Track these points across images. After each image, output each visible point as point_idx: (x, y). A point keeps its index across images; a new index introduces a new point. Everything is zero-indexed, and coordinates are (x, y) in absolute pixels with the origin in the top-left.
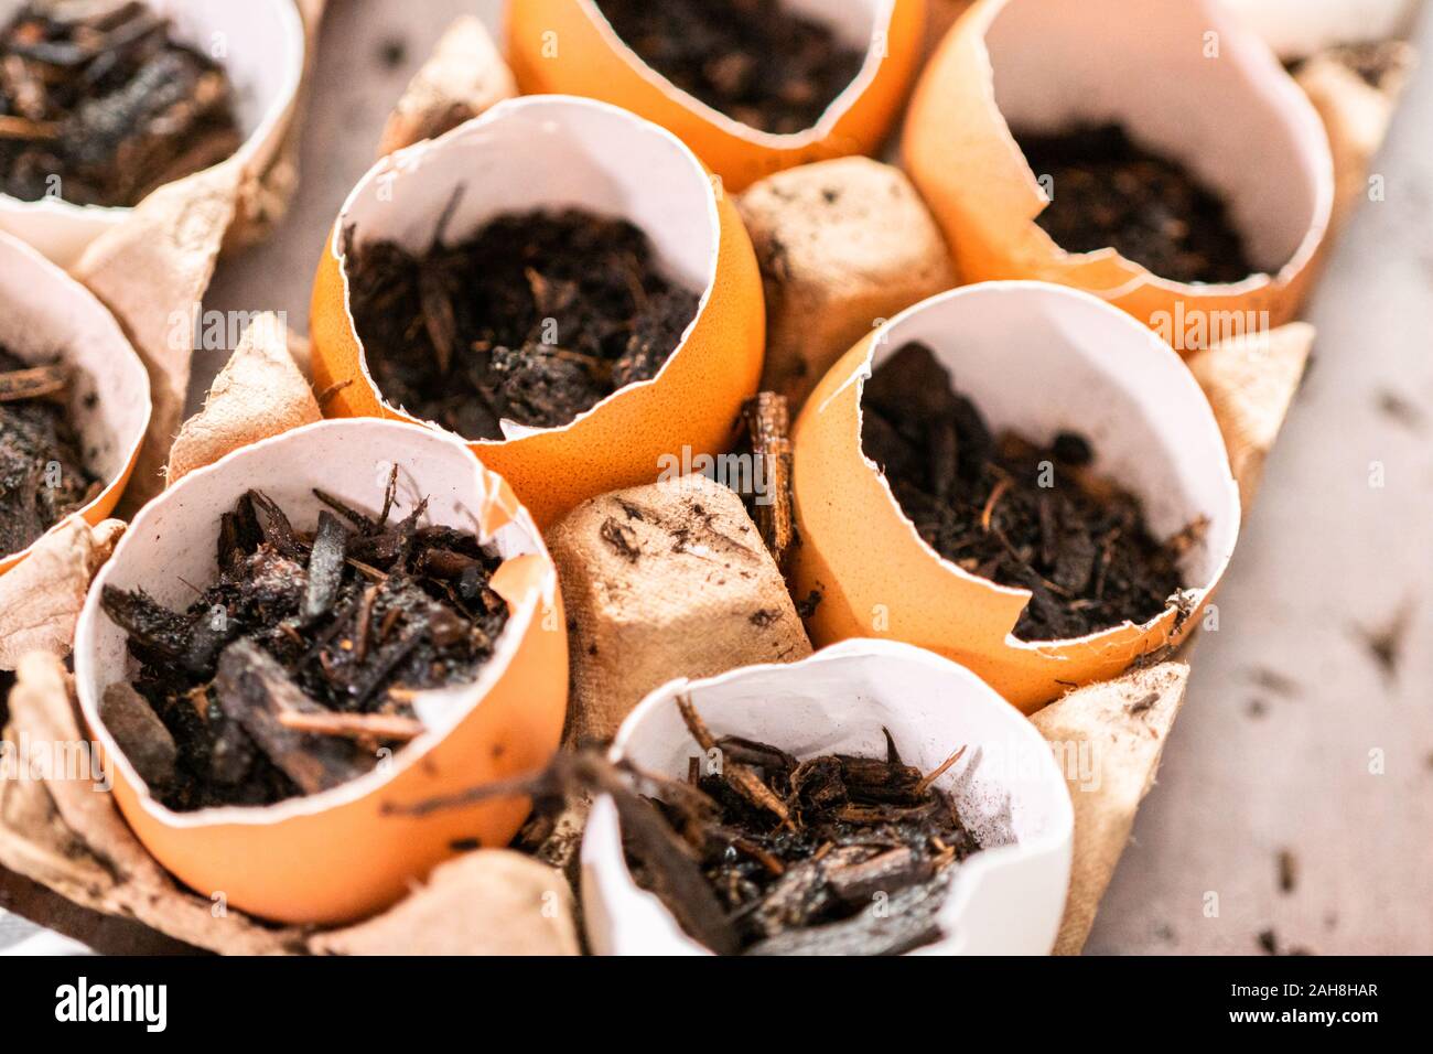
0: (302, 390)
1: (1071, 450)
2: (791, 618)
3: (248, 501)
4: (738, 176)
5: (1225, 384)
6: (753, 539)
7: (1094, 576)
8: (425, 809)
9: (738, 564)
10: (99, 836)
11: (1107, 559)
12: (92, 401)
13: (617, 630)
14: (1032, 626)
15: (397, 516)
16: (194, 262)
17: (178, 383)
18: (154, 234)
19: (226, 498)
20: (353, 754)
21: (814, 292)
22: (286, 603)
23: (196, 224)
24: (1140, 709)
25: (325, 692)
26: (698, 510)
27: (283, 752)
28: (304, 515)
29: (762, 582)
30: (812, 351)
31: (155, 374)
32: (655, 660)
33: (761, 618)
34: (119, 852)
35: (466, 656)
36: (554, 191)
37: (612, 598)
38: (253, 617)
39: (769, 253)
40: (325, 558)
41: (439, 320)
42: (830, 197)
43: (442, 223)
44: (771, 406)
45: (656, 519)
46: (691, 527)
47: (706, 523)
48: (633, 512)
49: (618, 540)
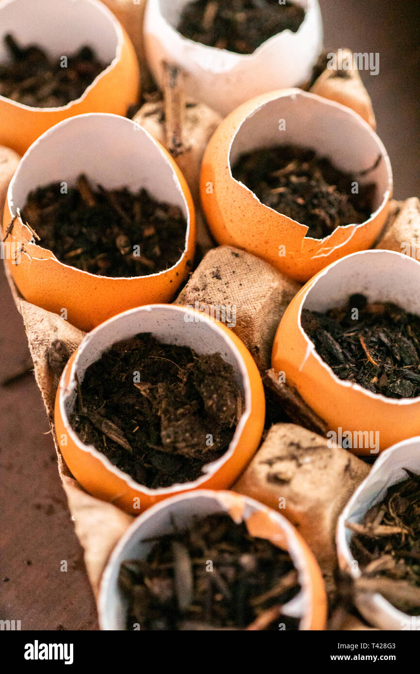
6: (320, 441)
9: (325, 455)
13: (308, 515)
26: (292, 444)
29: (339, 456)
37: (295, 503)
45: (280, 459)
46: (295, 453)
47: (298, 446)
48: (270, 463)
49: (277, 480)
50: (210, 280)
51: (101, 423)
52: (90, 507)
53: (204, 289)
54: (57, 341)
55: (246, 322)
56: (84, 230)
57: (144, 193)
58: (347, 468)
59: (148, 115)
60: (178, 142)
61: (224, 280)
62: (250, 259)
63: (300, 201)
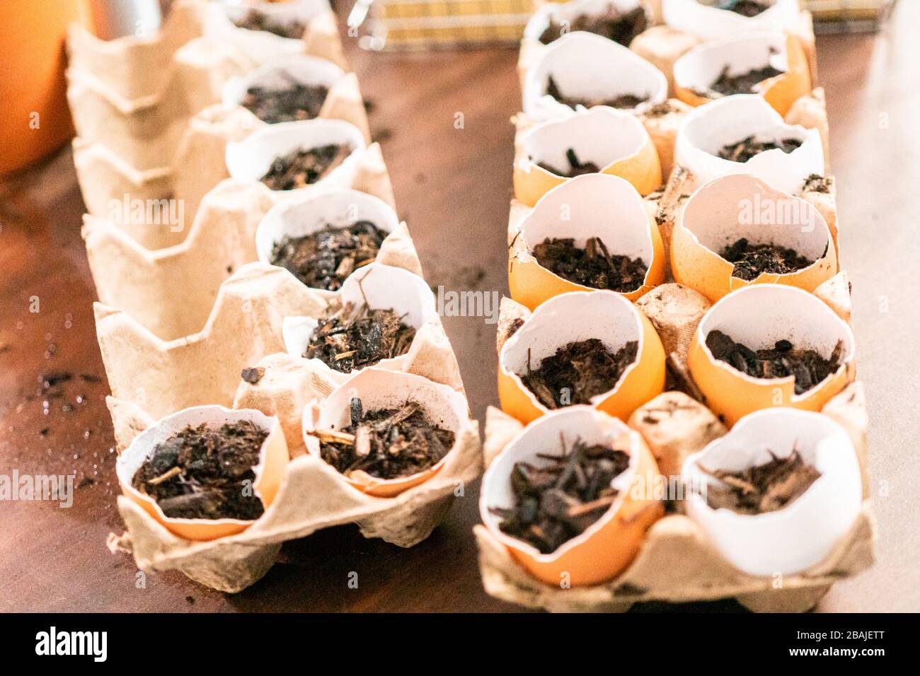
0: (515, 422)
1: (784, 346)
2: (718, 425)
3: (517, 466)
6: (694, 403)
7: (812, 376)
9: (694, 412)
11: (814, 369)
14: (800, 388)
15: (569, 450)
19: (509, 469)
21: (672, 327)
26: (670, 402)
27: (576, 522)
29: (705, 416)
32: (683, 452)
36: (562, 341)
37: (658, 437)
42: (659, 298)
43: (529, 366)
45: (658, 410)
46: (672, 408)
47: (676, 404)
48: (649, 411)
49: (650, 421)
50: (653, 299)
51: (537, 386)
52: (500, 418)
53: (646, 304)
54: (519, 319)
55: (672, 331)
56: (577, 270)
57: (639, 260)
58: (710, 426)
59: (652, 199)
60: (664, 213)
61: (663, 301)
62: (689, 291)
63: (754, 269)
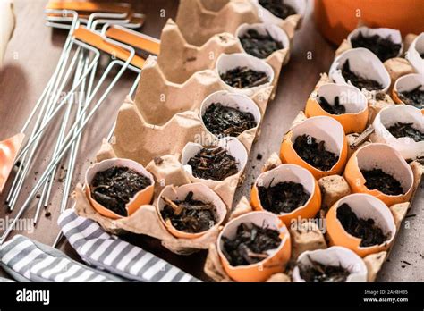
0: (250, 208)
1: (371, 221)
2: (325, 244)
3: (242, 224)
4: (317, 177)
5: (394, 211)
8: (271, 267)
10: (221, 271)
12: (215, 210)
13: (298, 244)
14: (363, 245)
16: (233, 188)
17: (230, 207)
18: (226, 184)
19: (239, 224)
20: (259, 260)
21: (329, 195)
22: (248, 239)
23: (233, 183)
24: (379, 258)
25: (254, 251)
27: (248, 259)
28: (250, 227)
29: (321, 238)
30: (329, 204)
31: (227, 206)
33: (320, 243)
34: (223, 274)
35: (275, 247)
36: (288, 179)
37: (298, 239)
38: (244, 240)
39: (322, 189)
40: (254, 232)
41: (270, 199)
42: (332, 181)
43: (270, 184)
44: (322, 212)
49: (299, 231)
50: (329, 180)
54: (275, 165)
60: (355, 145)
62: (345, 183)
